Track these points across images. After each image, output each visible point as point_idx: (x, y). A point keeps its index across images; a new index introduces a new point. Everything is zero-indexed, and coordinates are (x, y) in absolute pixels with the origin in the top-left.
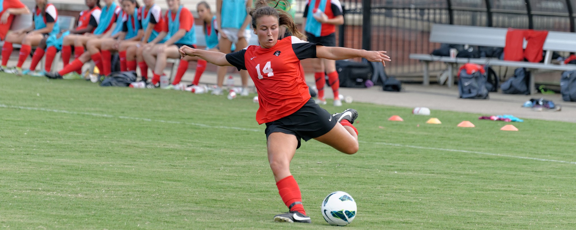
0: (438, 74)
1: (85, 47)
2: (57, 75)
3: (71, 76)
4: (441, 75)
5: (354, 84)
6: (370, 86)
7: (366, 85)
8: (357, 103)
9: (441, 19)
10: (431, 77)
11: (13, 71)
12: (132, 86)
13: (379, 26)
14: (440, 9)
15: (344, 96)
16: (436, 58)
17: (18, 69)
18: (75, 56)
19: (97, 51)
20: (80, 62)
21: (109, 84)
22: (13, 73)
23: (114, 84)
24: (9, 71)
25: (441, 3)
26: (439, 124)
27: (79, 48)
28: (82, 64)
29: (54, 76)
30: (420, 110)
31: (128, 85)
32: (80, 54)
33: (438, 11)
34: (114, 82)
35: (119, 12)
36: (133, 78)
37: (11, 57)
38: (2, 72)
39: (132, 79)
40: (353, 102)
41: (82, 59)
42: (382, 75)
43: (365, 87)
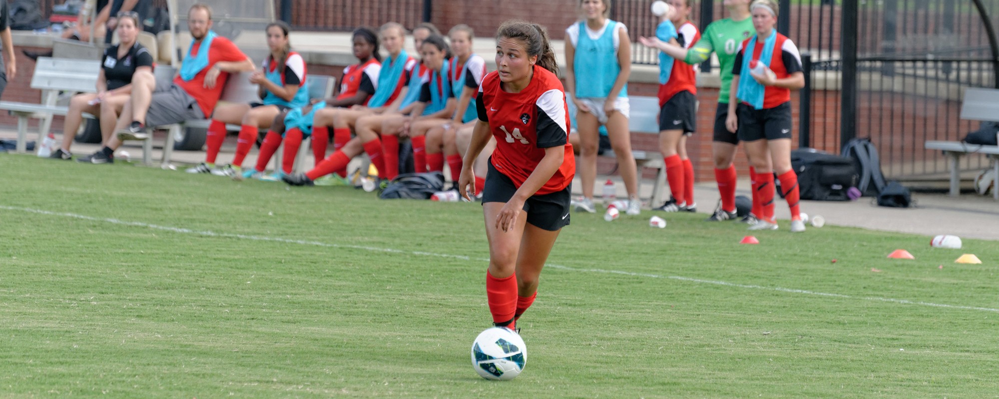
0: (976, 175)
1: (352, 129)
2: (304, 178)
3: (328, 180)
4: (981, 177)
5: (827, 194)
6: (855, 196)
7: (849, 194)
8: (833, 227)
9: (980, 78)
10: (963, 181)
11: (226, 172)
12: (437, 199)
13: (870, 92)
14: (979, 61)
15: (810, 216)
16: (972, 148)
17: (234, 168)
18: (336, 145)
19: (374, 136)
20: (343, 155)
21: (396, 195)
22: (226, 175)
23: (403, 194)
24: (219, 173)
25: (980, 51)
26: (977, 265)
27: (342, 131)
28: (348, 160)
29: (298, 181)
30: (943, 238)
31: (429, 196)
32: (344, 141)
33: (974, 65)
34: (403, 191)
35: (413, 68)
36: (437, 183)
37: (223, 148)
38: (208, 173)
39: (436, 186)
40: (825, 226)
41: (347, 150)
42: (877, 177)
43: (848, 199)
